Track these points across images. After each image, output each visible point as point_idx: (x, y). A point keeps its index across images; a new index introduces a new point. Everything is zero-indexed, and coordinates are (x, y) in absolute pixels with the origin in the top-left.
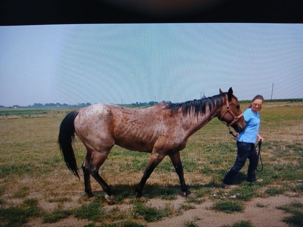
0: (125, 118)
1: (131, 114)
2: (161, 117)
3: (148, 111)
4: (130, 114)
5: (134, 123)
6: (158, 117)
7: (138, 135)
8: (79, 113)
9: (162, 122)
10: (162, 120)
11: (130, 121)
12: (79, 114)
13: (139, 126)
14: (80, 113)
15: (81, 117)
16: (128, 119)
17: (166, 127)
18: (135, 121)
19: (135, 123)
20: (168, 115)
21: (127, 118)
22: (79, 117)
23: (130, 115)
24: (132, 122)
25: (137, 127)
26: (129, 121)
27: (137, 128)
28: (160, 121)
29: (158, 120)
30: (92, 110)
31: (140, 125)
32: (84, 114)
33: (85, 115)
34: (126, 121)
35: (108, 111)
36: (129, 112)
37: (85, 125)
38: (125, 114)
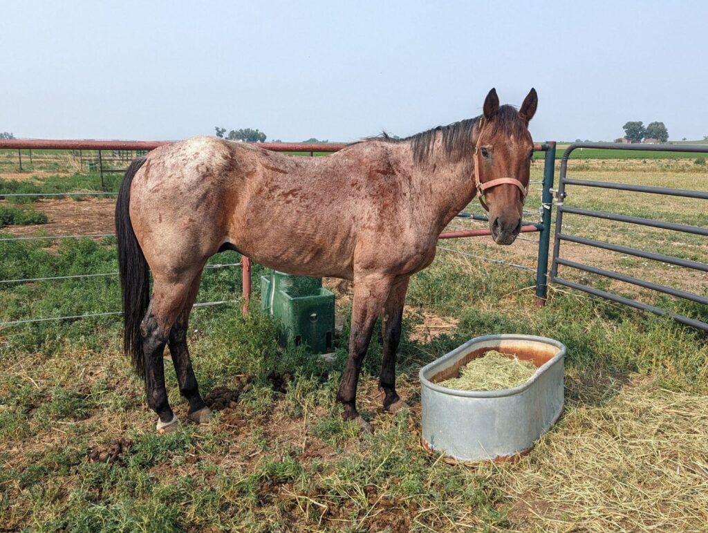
0: (267, 185)
1: (285, 173)
2: (362, 179)
3: (330, 163)
4: (282, 171)
5: (290, 197)
6: (353, 178)
7: (302, 230)
8: (146, 160)
9: (363, 190)
10: (364, 186)
11: (282, 190)
12: (146, 164)
13: (303, 204)
14: (150, 161)
15: (151, 170)
16: (276, 187)
17: (374, 203)
18: (295, 190)
19: (294, 195)
20: (378, 171)
21: (274, 183)
22: (148, 171)
23: (282, 174)
24: (286, 195)
25: (299, 208)
26: (279, 192)
27: (298, 211)
28: (358, 189)
29: (353, 185)
30: (182, 152)
31: (307, 203)
32: (161, 165)
33: (163, 166)
34: (270, 191)
35: (226, 158)
36: (281, 167)
37: (160, 193)
38: (270, 170)
